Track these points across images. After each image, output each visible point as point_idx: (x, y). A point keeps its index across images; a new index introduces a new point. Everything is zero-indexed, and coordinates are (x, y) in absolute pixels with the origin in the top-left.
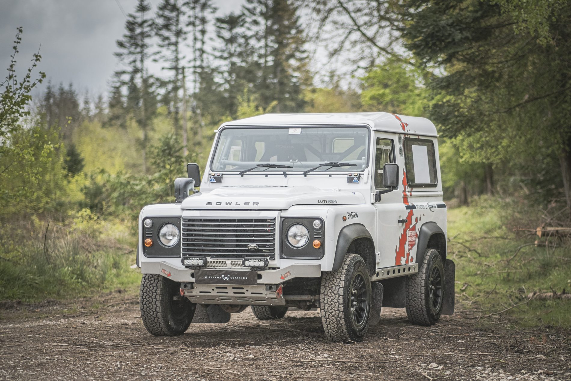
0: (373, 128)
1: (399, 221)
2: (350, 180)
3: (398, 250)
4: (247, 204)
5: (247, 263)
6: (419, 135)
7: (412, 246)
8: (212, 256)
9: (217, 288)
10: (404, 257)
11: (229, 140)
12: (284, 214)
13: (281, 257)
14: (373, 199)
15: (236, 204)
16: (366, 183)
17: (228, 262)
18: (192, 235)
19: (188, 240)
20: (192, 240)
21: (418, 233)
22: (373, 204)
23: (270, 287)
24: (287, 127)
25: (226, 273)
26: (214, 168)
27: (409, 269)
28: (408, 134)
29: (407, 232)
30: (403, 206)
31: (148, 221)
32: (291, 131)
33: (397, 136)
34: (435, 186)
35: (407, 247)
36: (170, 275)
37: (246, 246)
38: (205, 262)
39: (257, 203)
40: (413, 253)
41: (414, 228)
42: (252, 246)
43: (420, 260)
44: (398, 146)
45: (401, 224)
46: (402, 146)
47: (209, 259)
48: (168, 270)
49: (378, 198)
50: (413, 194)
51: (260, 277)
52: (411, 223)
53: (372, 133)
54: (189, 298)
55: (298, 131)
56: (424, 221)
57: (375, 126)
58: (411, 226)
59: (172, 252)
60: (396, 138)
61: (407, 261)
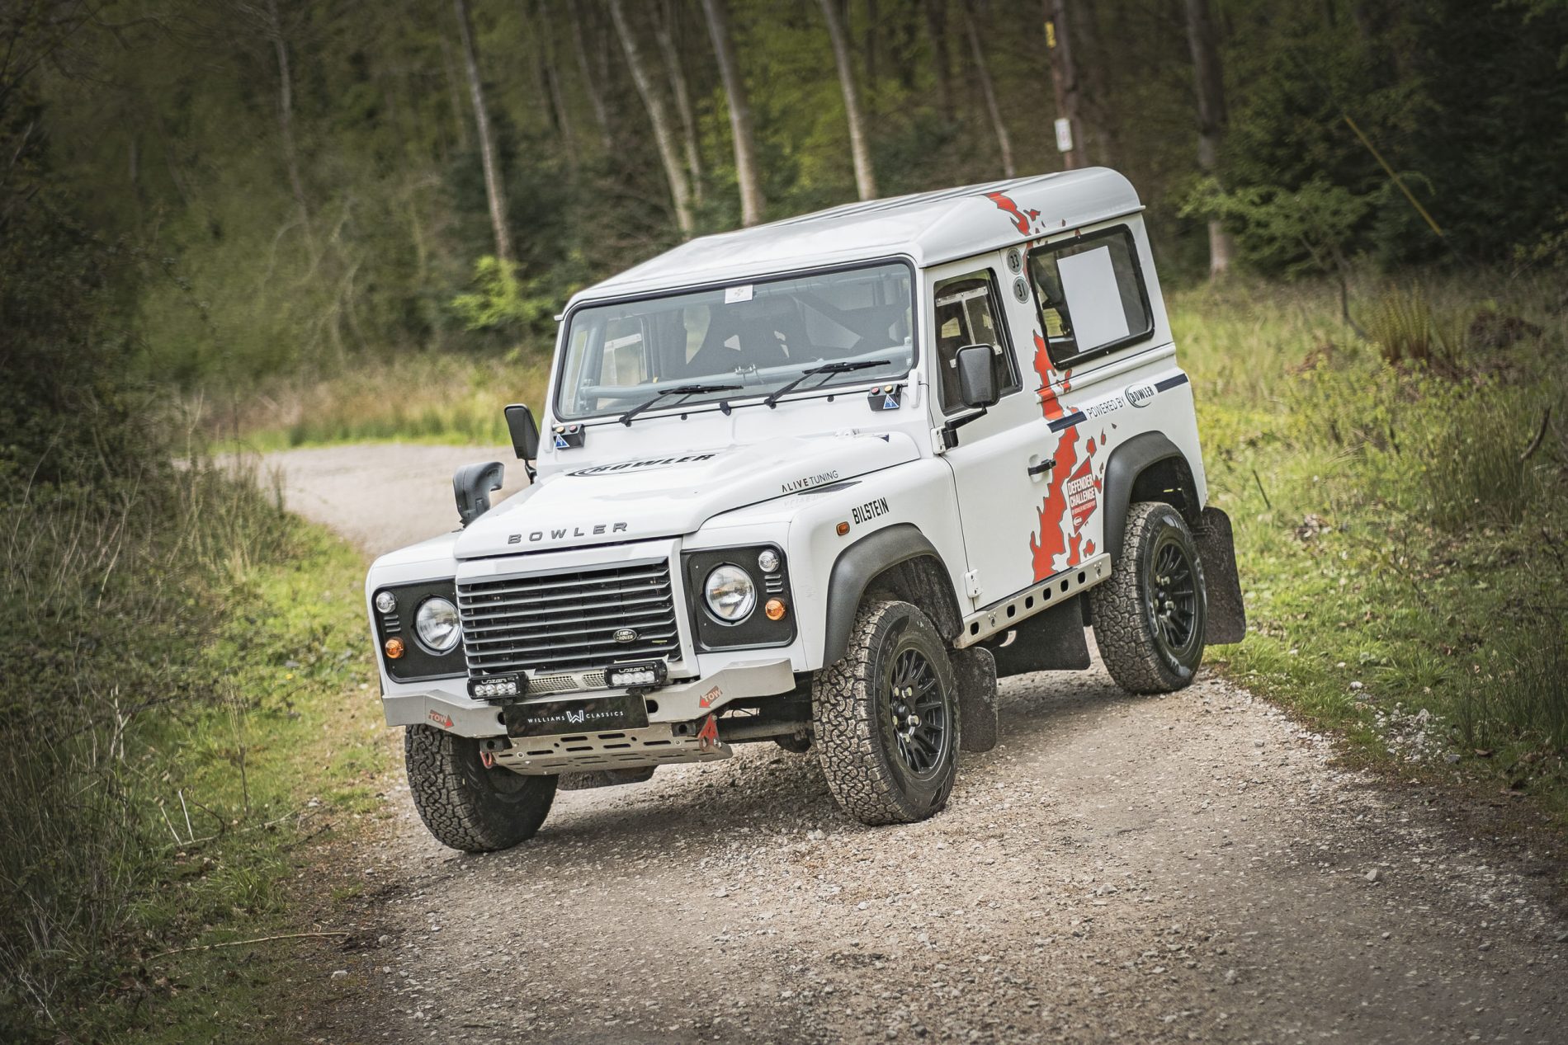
0: (919, 262)
1: (1032, 471)
2: (877, 403)
3: (1038, 542)
4: (599, 529)
5: (616, 679)
6: (1077, 229)
7: (1085, 515)
8: (538, 668)
9: (564, 740)
10: (1062, 551)
11: (594, 331)
12: (690, 544)
13: (698, 651)
14: (938, 443)
15: (577, 534)
16: (916, 406)
17: (578, 677)
18: (488, 622)
19: (480, 635)
20: (491, 634)
21: (1102, 476)
22: (940, 455)
23: (680, 728)
24: (721, 287)
25: (575, 706)
26: (564, 413)
27: (1082, 577)
28: (1038, 239)
29: (1064, 488)
30: (1039, 425)
31: (384, 598)
32: (731, 296)
33: (1005, 255)
34: (1149, 336)
35: (1067, 524)
36: (450, 723)
37: (610, 635)
38: (523, 683)
39: (620, 526)
40: (1094, 530)
41: (1086, 469)
42: (625, 633)
43: (1114, 542)
44: (1008, 279)
45: (1038, 477)
46: (1022, 275)
47: (530, 674)
48: (445, 713)
49: (951, 438)
50: (1073, 383)
51: (653, 707)
52: (1074, 460)
53: (919, 274)
54: (509, 767)
55: (746, 293)
56: (1115, 440)
57: (925, 256)
58: (1074, 469)
59: (449, 664)
60: (1000, 265)
61: (1074, 559)
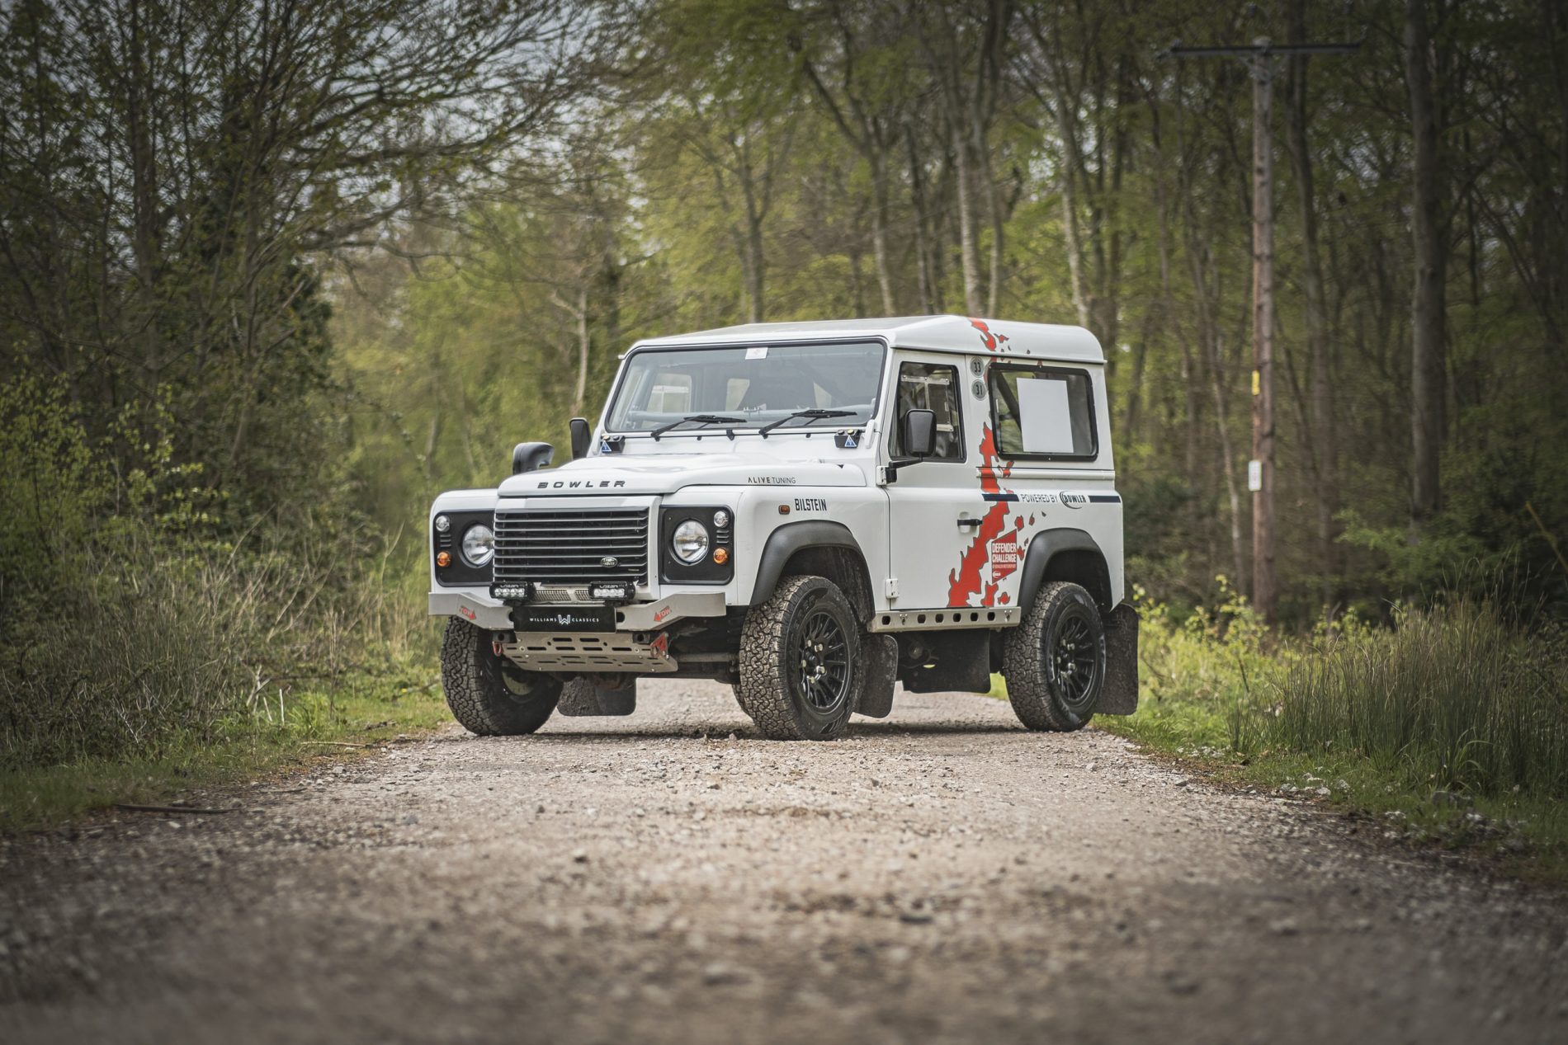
0: (891, 342)
1: (960, 523)
2: (841, 441)
3: (957, 578)
4: (604, 484)
5: (597, 592)
6: (1040, 360)
7: (1004, 572)
8: (544, 581)
9: (556, 640)
10: (978, 591)
11: (647, 372)
12: (667, 501)
13: (661, 582)
14: (880, 477)
15: (588, 485)
16: (869, 447)
17: (571, 592)
18: (514, 543)
19: (507, 553)
20: (514, 552)
21: (1026, 548)
22: (882, 487)
23: (639, 636)
24: (744, 347)
25: (564, 611)
26: (613, 426)
27: (991, 616)
28: (1003, 357)
29: (989, 545)
30: (976, 493)
31: (443, 520)
32: (751, 354)
33: (969, 360)
34: (1092, 459)
35: (986, 573)
36: (473, 616)
37: (598, 561)
38: (531, 591)
39: (621, 483)
40: (1011, 586)
41: (1011, 537)
42: (609, 560)
43: (1028, 601)
44: (968, 378)
45: (966, 528)
46: (982, 379)
47: (538, 586)
48: (471, 609)
49: (891, 476)
50: (1013, 472)
51: (621, 618)
52: (1002, 527)
53: (890, 352)
54: (515, 660)
55: (762, 353)
56: (1042, 525)
57: (897, 339)
58: (1000, 535)
59: (478, 576)
60: (964, 367)
61: (988, 600)
